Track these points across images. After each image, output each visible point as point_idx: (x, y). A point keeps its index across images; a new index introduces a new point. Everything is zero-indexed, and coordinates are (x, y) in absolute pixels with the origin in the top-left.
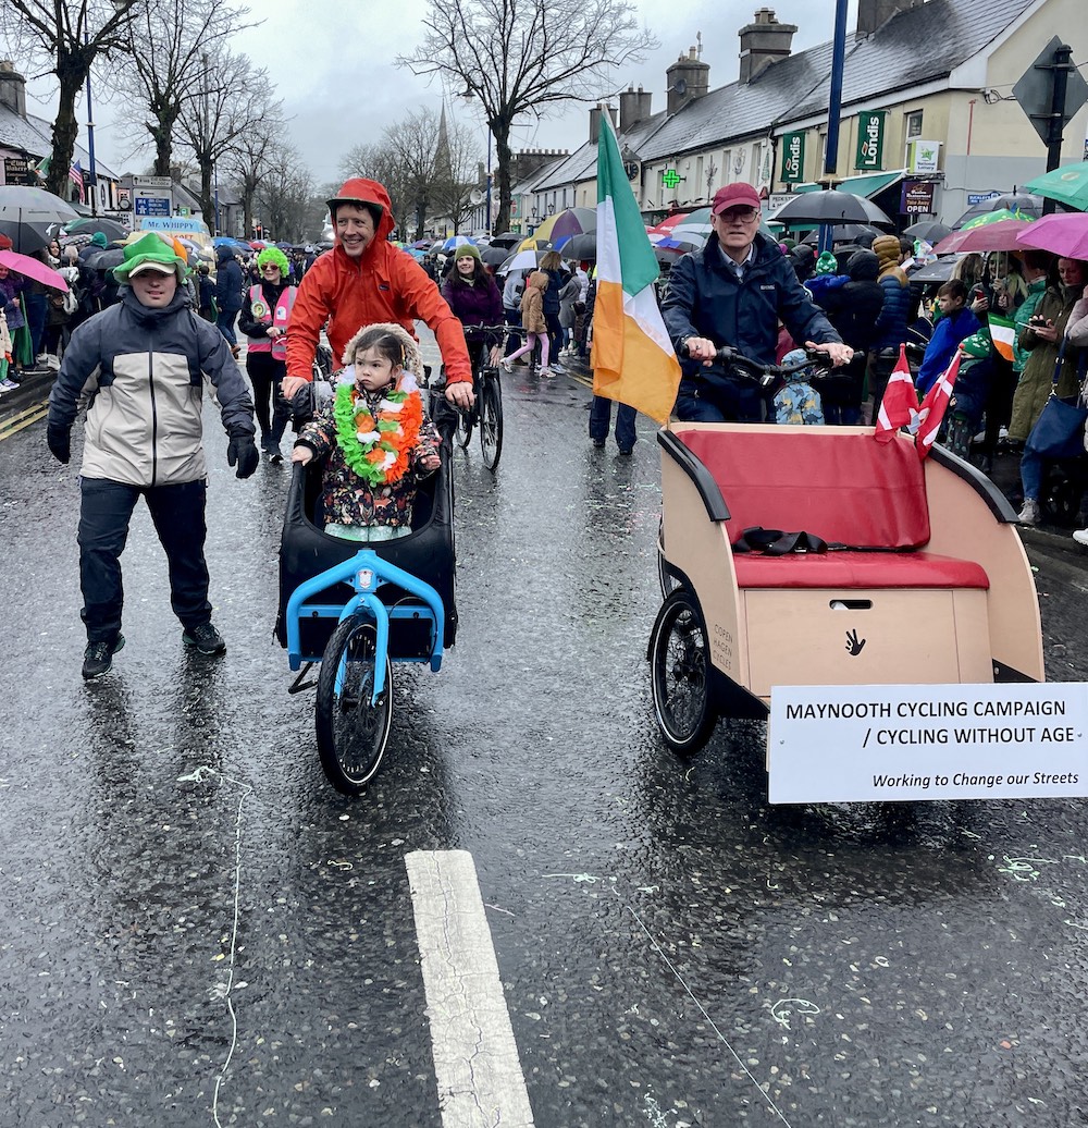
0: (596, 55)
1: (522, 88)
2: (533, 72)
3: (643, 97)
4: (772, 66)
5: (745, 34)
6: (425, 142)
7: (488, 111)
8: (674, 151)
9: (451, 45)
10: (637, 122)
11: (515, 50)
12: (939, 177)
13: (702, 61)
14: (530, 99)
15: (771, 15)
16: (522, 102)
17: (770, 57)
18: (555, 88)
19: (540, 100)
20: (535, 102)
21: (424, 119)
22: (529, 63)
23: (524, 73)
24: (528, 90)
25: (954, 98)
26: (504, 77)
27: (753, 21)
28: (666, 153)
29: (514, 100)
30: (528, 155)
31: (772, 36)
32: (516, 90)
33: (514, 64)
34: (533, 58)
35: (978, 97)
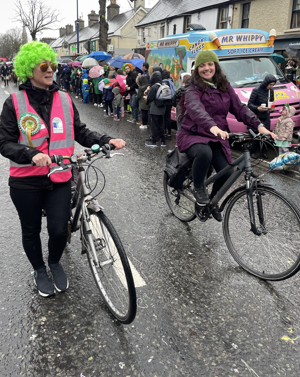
0: (54, 20)
1: (38, 26)
2: (40, 23)
3: (71, 27)
4: (95, 24)
5: (89, 16)
6: (17, 35)
7: (30, 31)
8: (75, 42)
9: (20, 15)
10: (70, 33)
11: (36, 17)
12: (114, 52)
13: (83, 20)
14: (40, 29)
15: (94, 12)
16: (38, 30)
17: (94, 21)
18: (45, 26)
19: (43, 29)
20: (41, 30)
21: (16, 28)
22: (40, 20)
23: (38, 23)
24: (39, 27)
25: (115, 37)
26: (34, 23)
27: (90, 13)
28: (73, 42)
29: (36, 29)
30: (45, 39)
31: (94, 17)
32: (36, 27)
33: (36, 20)
34: (40, 19)
35: (120, 37)
